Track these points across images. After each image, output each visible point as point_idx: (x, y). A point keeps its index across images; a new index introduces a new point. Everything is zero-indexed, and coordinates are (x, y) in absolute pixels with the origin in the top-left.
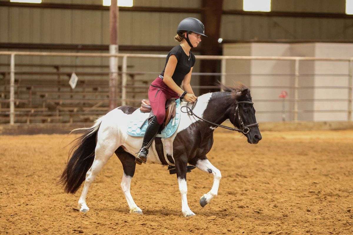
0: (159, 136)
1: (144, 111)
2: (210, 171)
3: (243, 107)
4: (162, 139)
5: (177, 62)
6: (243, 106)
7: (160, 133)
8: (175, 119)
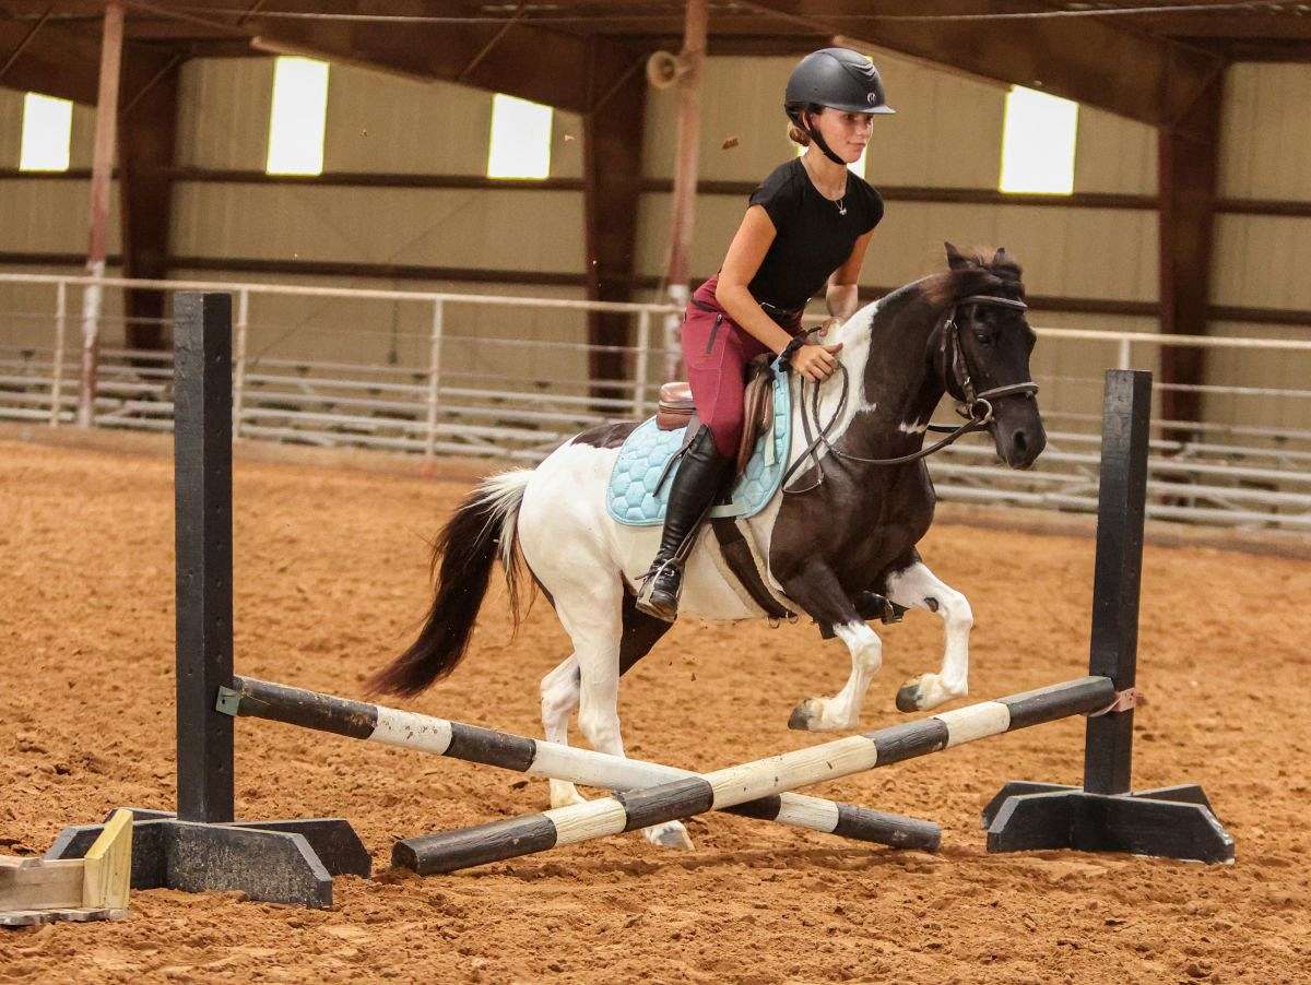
0: (724, 511)
1: (668, 425)
2: (933, 603)
3: (973, 321)
4: (740, 524)
5: (773, 232)
6: (973, 316)
7: (729, 502)
8: (775, 438)
